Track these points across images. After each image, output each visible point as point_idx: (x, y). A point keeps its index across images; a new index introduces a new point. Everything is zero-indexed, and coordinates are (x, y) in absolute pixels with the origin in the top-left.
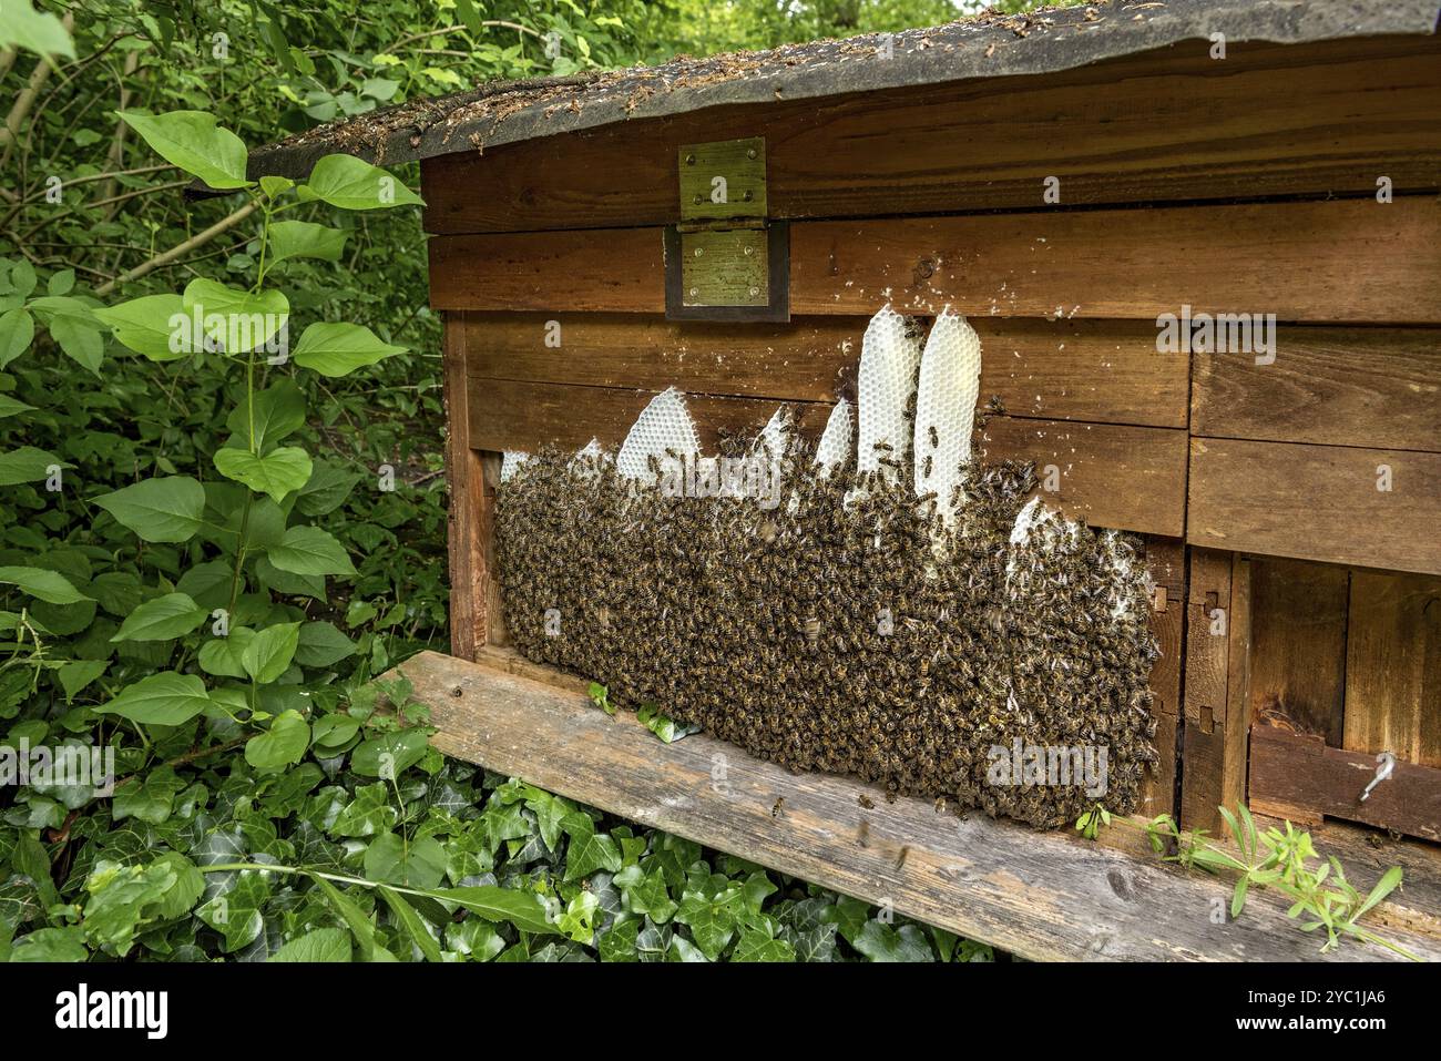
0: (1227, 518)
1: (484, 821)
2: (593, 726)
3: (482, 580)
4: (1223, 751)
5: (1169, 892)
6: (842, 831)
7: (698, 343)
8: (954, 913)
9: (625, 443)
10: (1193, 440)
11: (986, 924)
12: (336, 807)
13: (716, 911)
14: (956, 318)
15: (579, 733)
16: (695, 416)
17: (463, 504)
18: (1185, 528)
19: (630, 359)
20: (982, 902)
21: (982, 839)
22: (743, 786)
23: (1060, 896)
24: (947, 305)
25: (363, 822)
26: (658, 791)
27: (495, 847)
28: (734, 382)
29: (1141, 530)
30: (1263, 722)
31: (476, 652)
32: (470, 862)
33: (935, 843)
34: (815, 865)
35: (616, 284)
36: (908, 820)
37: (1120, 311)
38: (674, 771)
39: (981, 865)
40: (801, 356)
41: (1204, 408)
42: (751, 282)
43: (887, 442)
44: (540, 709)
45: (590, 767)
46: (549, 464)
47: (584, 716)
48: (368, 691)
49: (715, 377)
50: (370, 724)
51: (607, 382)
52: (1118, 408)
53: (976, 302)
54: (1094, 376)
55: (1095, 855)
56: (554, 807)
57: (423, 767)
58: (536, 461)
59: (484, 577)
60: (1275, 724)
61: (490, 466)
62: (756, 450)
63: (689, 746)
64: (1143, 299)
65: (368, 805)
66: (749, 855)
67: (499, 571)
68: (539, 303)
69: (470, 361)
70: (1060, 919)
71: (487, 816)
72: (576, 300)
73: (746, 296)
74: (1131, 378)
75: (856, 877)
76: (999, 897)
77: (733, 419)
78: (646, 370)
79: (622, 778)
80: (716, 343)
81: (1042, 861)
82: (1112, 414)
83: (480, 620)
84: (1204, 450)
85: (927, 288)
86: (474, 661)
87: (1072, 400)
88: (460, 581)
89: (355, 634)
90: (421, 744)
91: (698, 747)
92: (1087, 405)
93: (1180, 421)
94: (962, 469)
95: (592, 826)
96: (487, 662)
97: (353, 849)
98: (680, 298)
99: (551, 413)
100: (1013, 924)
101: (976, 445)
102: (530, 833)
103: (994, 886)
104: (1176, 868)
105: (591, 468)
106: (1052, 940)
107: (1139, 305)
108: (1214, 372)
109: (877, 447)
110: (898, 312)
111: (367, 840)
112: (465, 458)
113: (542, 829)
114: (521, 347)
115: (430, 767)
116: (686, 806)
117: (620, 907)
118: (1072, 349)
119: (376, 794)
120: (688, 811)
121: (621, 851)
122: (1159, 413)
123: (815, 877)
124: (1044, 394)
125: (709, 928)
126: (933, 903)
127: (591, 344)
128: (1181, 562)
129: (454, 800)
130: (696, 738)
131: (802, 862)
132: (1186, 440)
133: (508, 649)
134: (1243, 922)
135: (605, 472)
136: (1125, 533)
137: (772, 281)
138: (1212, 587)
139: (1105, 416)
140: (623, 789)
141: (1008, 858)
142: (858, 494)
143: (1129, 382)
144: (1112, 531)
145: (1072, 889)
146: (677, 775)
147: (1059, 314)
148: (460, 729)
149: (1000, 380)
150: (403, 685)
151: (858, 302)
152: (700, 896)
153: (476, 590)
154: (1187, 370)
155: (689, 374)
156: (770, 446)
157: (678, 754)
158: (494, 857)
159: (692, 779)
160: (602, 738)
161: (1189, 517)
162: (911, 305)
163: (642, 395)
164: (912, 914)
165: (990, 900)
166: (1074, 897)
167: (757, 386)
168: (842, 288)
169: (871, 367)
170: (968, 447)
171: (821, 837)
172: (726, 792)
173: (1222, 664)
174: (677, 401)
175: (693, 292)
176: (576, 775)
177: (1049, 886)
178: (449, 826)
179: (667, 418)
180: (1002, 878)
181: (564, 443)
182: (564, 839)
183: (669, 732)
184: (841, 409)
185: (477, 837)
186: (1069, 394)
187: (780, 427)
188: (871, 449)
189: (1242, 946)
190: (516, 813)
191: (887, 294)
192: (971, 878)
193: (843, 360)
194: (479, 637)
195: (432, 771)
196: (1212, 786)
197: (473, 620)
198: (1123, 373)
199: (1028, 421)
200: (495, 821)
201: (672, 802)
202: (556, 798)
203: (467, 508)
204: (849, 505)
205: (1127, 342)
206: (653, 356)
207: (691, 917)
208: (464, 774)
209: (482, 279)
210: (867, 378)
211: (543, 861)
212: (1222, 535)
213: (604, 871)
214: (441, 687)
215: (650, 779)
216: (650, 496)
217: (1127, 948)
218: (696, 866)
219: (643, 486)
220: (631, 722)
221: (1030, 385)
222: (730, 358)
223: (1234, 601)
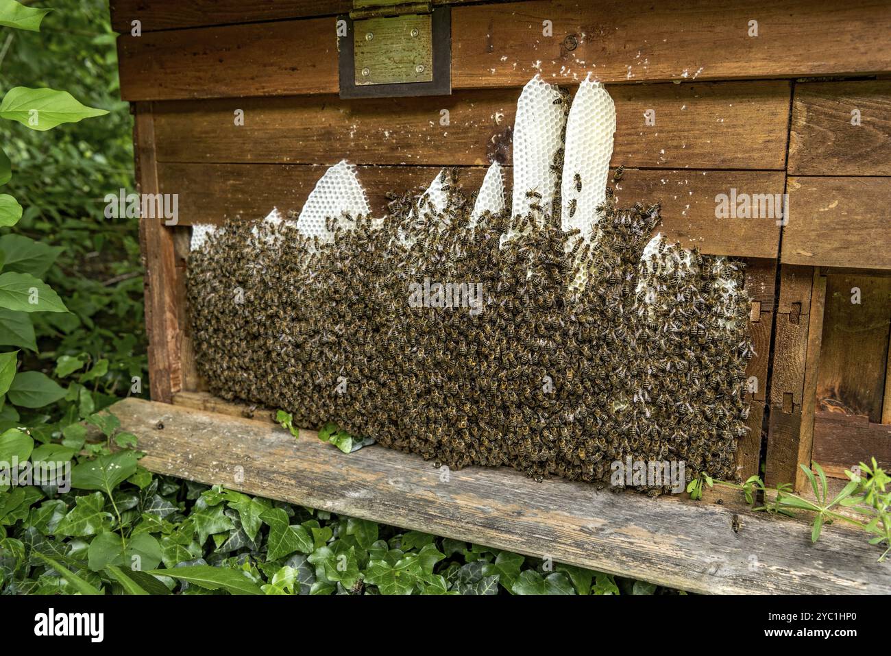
0: (814, 240)
1: (192, 521)
2: (282, 445)
3: (176, 337)
4: (799, 426)
5: (761, 531)
6: (500, 506)
7: (367, 121)
8: (597, 557)
9: (305, 208)
10: (789, 178)
11: (623, 562)
12: (57, 517)
13: (398, 574)
14: (597, 84)
15: (271, 451)
16: (365, 184)
17: (157, 273)
18: (780, 251)
19: (306, 138)
20: (618, 547)
21: (613, 505)
22: (414, 480)
23: (679, 539)
24: (590, 73)
25: (84, 525)
26: (343, 487)
27: (203, 540)
28: (399, 153)
29: (744, 255)
30: (822, 408)
31: (173, 397)
32: (182, 552)
33: (575, 509)
34: (480, 532)
35: (293, 69)
36: (552, 495)
37: (736, 70)
38: (355, 473)
39: (614, 522)
40: (458, 127)
41: (800, 151)
42: (417, 60)
43: (537, 191)
44: (234, 435)
45: (283, 474)
46: (235, 233)
47: (273, 437)
48: (78, 428)
49: (382, 150)
50: (83, 453)
51: (286, 159)
52: (729, 156)
53: (614, 69)
54: (710, 131)
55: (701, 510)
56: (252, 506)
57: (134, 482)
58: (222, 232)
59: (178, 335)
60: (831, 409)
61: (180, 240)
62: (421, 206)
63: (365, 455)
64: (756, 60)
65: (87, 511)
66: (425, 528)
67: (191, 328)
68: (224, 90)
69: (159, 148)
70: (681, 554)
71: (194, 516)
72: (258, 85)
73: (412, 73)
74: (740, 130)
75: (515, 537)
76: (631, 543)
77: (399, 185)
78: (320, 147)
79: (312, 480)
80: (383, 120)
81: (661, 517)
82: (723, 161)
83: (175, 371)
84: (798, 186)
85: (572, 59)
86: (172, 402)
87: (690, 151)
88: (157, 339)
89: (64, 383)
90: (131, 464)
91: (374, 455)
92: (703, 155)
93: (779, 164)
94: (599, 209)
95: (287, 519)
96: (182, 404)
97: (77, 547)
98: (353, 78)
99: (235, 189)
100: (644, 561)
101: (610, 193)
102: (233, 527)
103: (626, 536)
104: (764, 515)
105: (273, 233)
106: (676, 570)
107: (752, 64)
108: (808, 122)
109: (529, 195)
110: (546, 81)
111: (88, 539)
112: (158, 233)
113: (243, 523)
114: (206, 132)
115: (141, 482)
116: (368, 496)
117: (315, 579)
118: (692, 108)
119: (94, 502)
120: (370, 500)
121: (312, 538)
122: (762, 158)
123: (481, 540)
124: (667, 148)
125: (393, 586)
126: (579, 551)
127: (271, 127)
128: (773, 280)
129: (163, 508)
130: (370, 449)
131: (470, 531)
132: (784, 179)
133: (202, 394)
134: (819, 546)
135: (286, 234)
136: (730, 259)
137: (435, 59)
138: (797, 298)
139: (718, 164)
140: (313, 488)
141: (635, 517)
142: (511, 235)
143: (738, 134)
144: (719, 257)
145: (687, 534)
146: (356, 475)
147: (685, 75)
148: (166, 452)
149: (630, 138)
150: (111, 419)
151: (511, 74)
152: (383, 563)
153: (171, 345)
154: (787, 121)
155: (359, 148)
156: (433, 202)
157: (356, 461)
158: (203, 548)
159: (370, 477)
160: (290, 452)
161: (784, 241)
162: (558, 75)
163: (317, 169)
164: (563, 560)
165: (624, 545)
166: (690, 539)
167: (420, 155)
168: (497, 63)
169: (524, 128)
170: (604, 194)
171: (483, 511)
172: (401, 485)
173: (802, 359)
174: (349, 171)
175: (364, 73)
176: (271, 480)
177: (669, 533)
178: (161, 527)
179: (341, 185)
180: (632, 530)
181: (247, 215)
182: (264, 529)
183: (347, 445)
184: (495, 169)
185: (186, 533)
186: (688, 147)
187: (441, 186)
188: (523, 197)
189: (821, 562)
190: (220, 513)
191: (537, 66)
192: (608, 531)
193: (496, 128)
194: (175, 385)
195: (142, 486)
196: (789, 453)
197: (169, 370)
198: (734, 126)
199: (653, 172)
200: (202, 521)
201: (355, 495)
202: (254, 500)
203: (160, 276)
204: (503, 245)
205: (738, 100)
206: (327, 134)
207: (378, 579)
208: (170, 489)
209: (168, 71)
210: (520, 137)
211: (245, 549)
212: (810, 254)
213: (299, 553)
214: (144, 423)
215: (336, 479)
216: (327, 252)
217: (736, 570)
218: (375, 544)
219: (321, 243)
220: (313, 440)
221: (656, 141)
222: (395, 132)
223: (813, 309)
